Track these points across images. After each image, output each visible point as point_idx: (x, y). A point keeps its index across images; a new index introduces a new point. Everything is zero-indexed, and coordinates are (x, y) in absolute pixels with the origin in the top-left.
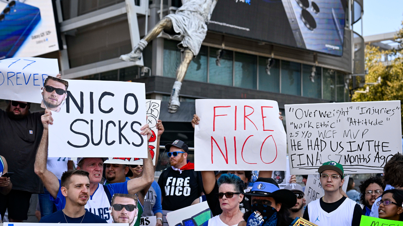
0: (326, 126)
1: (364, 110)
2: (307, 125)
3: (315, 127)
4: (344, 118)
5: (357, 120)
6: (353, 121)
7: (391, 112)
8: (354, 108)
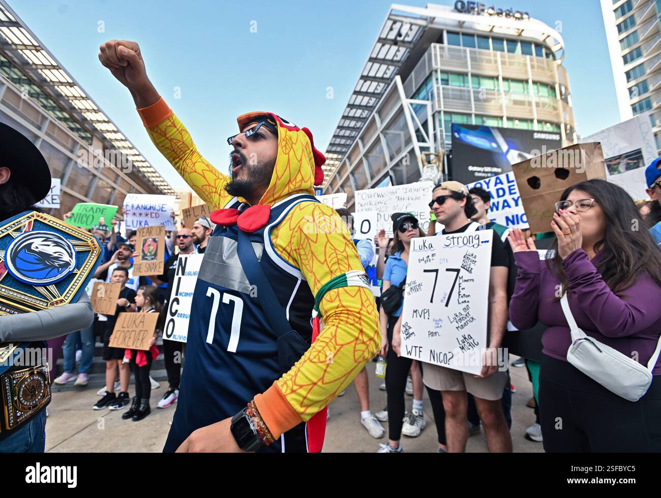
0: (381, 203)
1: (408, 190)
2: (369, 203)
3: (374, 204)
4: (393, 197)
5: (402, 198)
6: (400, 198)
7: (426, 190)
8: (401, 189)
